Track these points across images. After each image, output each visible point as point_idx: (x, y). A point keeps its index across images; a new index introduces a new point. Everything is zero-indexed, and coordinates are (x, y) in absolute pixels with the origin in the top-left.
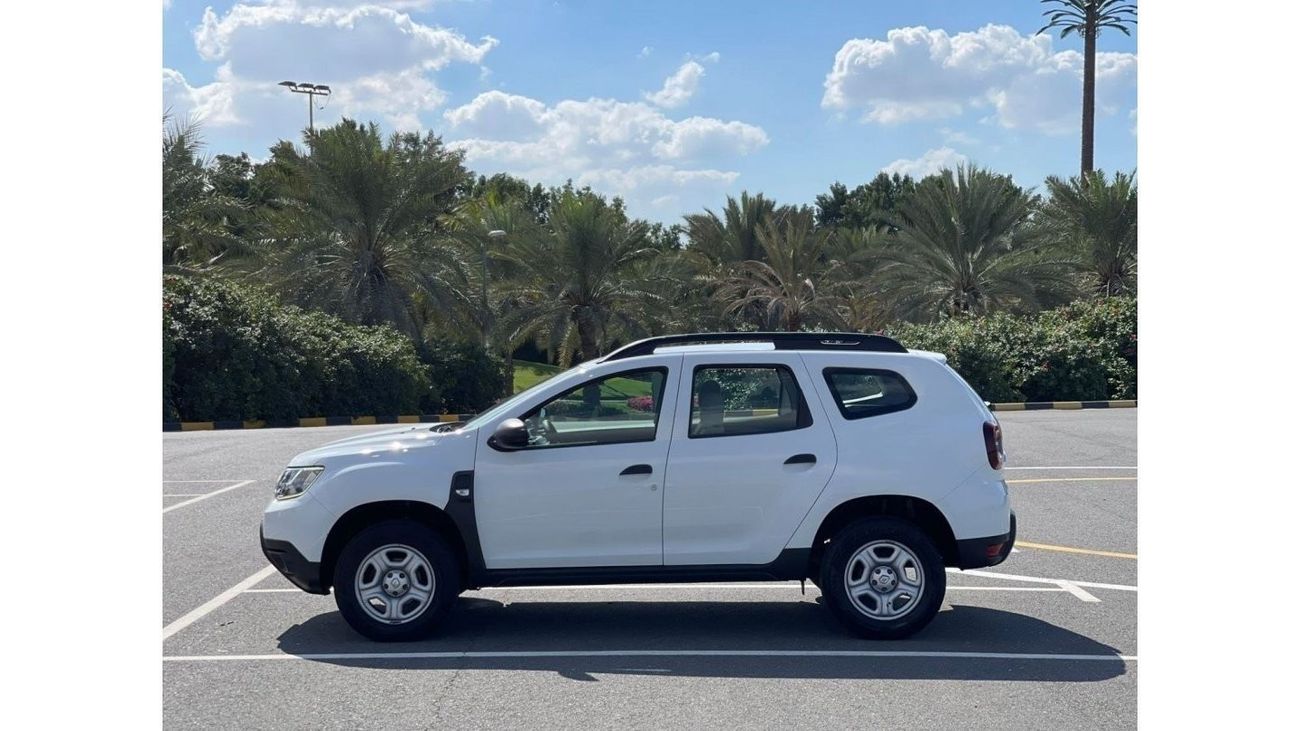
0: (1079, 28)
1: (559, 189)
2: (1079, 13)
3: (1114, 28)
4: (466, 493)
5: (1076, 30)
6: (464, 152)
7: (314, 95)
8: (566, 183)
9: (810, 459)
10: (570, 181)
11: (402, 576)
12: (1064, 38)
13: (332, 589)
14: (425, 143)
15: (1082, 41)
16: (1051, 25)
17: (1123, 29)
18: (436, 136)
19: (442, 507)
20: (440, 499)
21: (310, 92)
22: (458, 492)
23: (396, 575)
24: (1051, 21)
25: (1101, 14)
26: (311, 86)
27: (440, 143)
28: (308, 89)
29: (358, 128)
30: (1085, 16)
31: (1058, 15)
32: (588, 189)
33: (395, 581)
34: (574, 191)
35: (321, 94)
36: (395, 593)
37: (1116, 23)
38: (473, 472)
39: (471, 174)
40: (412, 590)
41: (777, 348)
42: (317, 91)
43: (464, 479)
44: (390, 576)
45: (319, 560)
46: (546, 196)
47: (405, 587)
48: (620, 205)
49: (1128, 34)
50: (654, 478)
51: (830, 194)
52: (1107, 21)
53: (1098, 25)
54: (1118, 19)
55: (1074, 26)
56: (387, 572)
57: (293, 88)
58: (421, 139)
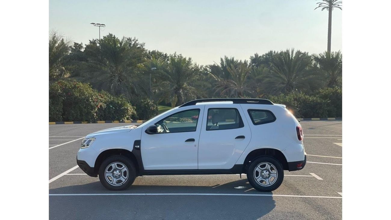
0: (327, 8)
1: (172, 55)
2: (327, 3)
3: (337, 8)
4: (138, 147)
5: (326, 8)
6: (144, 43)
7: (100, 27)
8: (174, 53)
9: (243, 137)
10: (176, 52)
11: (119, 172)
12: (323, 11)
13: (98, 175)
14: (133, 41)
15: (328, 12)
16: (319, 7)
17: (340, 8)
18: (136, 39)
19: (131, 151)
20: (130, 148)
21: (99, 26)
22: (136, 146)
23: (118, 171)
24: (319, 6)
25: (334, 4)
26: (100, 24)
27: (137, 40)
28: (99, 25)
29: (113, 36)
30: (329, 4)
31: (321, 4)
32: (181, 55)
33: (117, 173)
34: (177, 56)
35: (102, 27)
36: (116, 176)
37: (338, 6)
38: (140, 140)
39: (147, 50)
40: (121, 177)
41: (234, 103)
42: (101, 26)
43: (138, 143)
44: (116, 171)
45: (94, 167)
46: (169, 57)
47: (119, 175)
48: (190, 60)
49: (341, 9)
50: (195, 143)
51: (254, 56)
52: (335, 6)
53: (333, 7)
54: (338, 5)
55: (325, 7)
56: (115, 170)
57: (94, 25)
58: (132, 40)
